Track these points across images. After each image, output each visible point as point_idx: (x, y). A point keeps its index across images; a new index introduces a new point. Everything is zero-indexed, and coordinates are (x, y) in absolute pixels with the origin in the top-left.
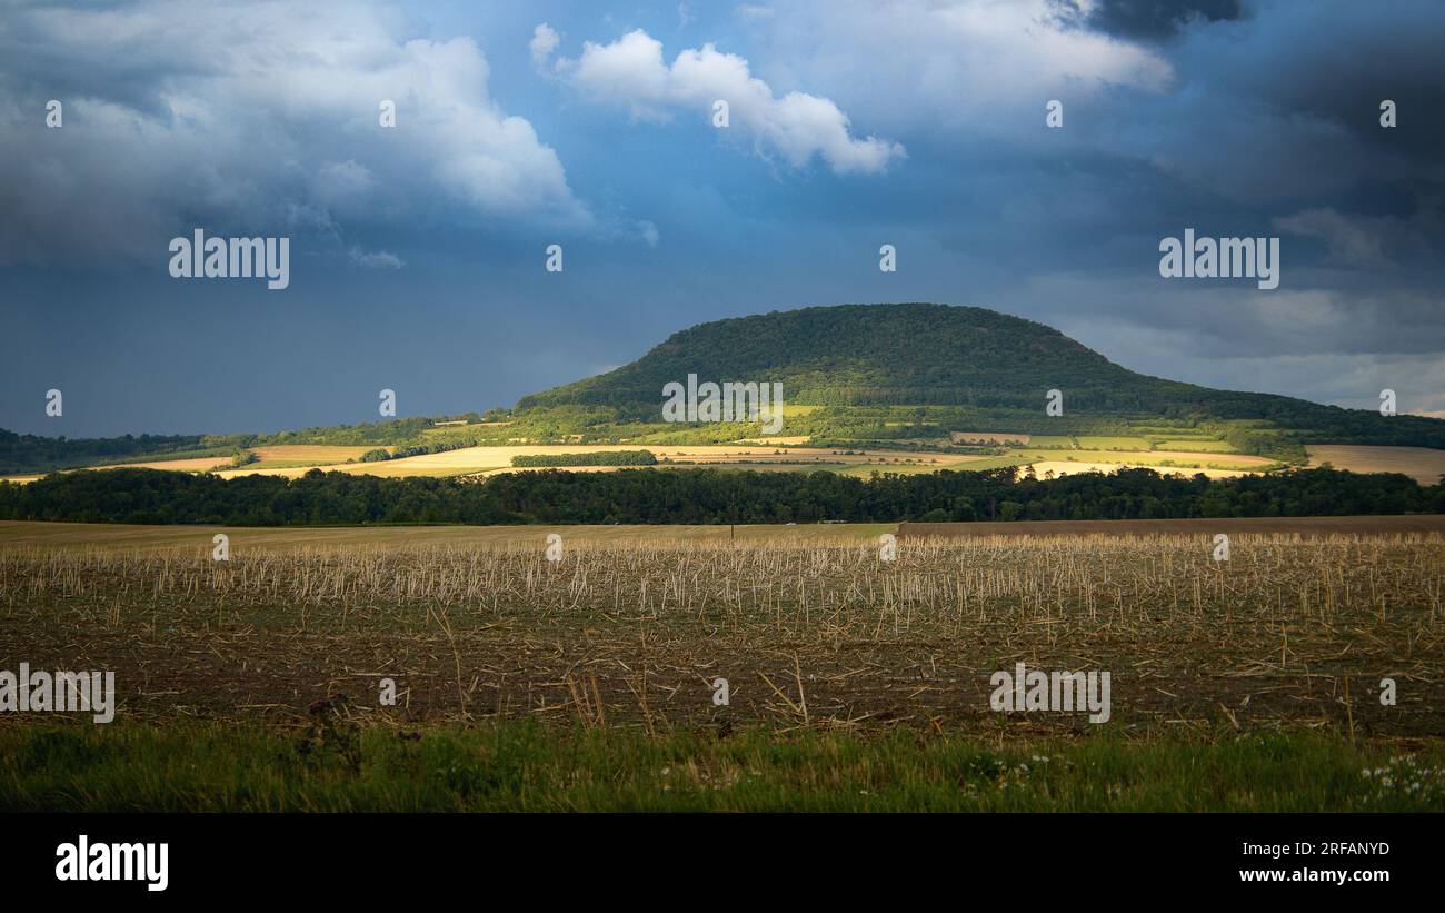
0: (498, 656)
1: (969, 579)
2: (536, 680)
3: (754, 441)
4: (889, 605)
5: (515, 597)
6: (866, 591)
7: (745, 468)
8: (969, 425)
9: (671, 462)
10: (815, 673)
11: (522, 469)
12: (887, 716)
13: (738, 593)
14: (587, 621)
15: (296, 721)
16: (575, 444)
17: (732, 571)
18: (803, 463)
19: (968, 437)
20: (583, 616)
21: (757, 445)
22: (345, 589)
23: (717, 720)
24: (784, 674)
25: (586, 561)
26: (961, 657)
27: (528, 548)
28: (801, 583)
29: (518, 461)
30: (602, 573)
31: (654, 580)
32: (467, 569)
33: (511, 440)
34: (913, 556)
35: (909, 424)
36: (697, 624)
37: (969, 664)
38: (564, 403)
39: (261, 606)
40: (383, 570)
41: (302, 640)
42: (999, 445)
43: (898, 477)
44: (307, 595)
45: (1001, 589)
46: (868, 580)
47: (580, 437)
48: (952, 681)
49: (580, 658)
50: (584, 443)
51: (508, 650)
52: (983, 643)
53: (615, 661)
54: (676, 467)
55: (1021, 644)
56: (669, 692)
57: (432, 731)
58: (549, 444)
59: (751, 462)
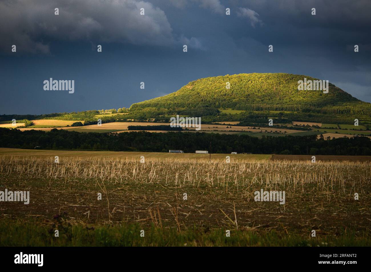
0: (122, 200)
1: (298, 176)
2: (136, 209)
3: (219, 123)
4: (268, 185)
5: (128, 178)
6: (259, 180)
7: (216, 133)
8: (299, 119)
9: (188, 130)
10: (241, 210)
11: (132, 131)
12: (268, 226)
13: (212, 179)
14: (155, 188)
15: (48, 221)
16: (152, 122)
17: (210, 171)
18: (237, 131)
19: (299, 123)
20: (153, 187)
21: (220, 124)
22: (65, 173)
23: (204, 226)
24: (229, 210)
25: (155, 166)
26: (295, 205)
27: (133, 160)
28: (236, 176)
29: (130, 128)
30: (161, 170)
31: (181, 173)
32: (111, 168)
33: (128, 120)
34: (277, 167)
35: (277, 118)
36: (197, 190)
37: (298, 208)
38: (148, 107)
39: (35, 179)
40: (80, 167)
41: (49, 192)
42: (310, 126)
43: (272, 138)
44: (51, 175)
45: (310, 180)
46: (260, 176)
47: (154, 119)
48: (291, 214)
49: (153, 202)
50: (155, 122)
51: (126, 198)
52: (303, 200)
53: (166, 203)
54: (190, 131)
55: (317, 201)
56: (186, 215)
57: (98, 227)
58: (142, 122)
59: (218, 131)
